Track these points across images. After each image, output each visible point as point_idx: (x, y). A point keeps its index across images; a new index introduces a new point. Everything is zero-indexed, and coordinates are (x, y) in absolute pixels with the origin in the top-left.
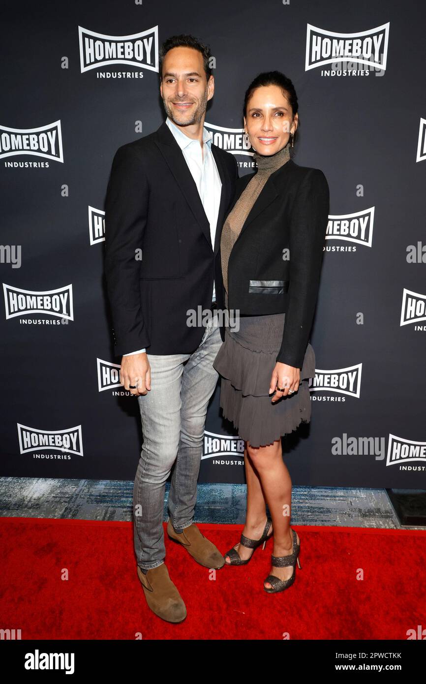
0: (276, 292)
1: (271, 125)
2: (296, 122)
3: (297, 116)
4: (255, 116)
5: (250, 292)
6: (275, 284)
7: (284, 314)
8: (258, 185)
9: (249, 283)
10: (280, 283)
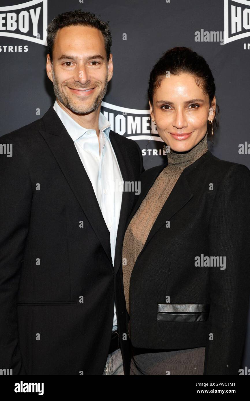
0: (193, 319)
1: (184, 120)
2: (214, 108)
3: (214, 101)
4: (164, 108)
5: (158, 319)
6: (191, 308)
7: (204, 348)
8: (168, 183)
9: (157, 307)
10: (198, 307)
